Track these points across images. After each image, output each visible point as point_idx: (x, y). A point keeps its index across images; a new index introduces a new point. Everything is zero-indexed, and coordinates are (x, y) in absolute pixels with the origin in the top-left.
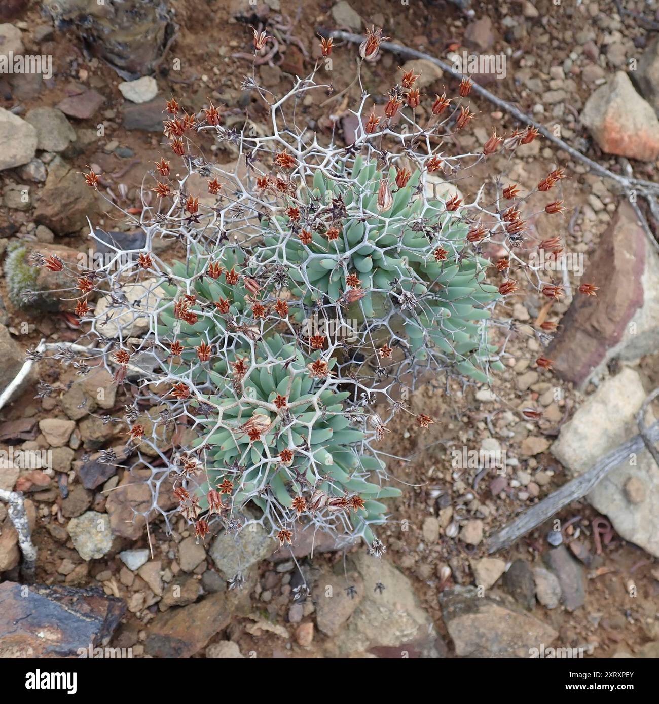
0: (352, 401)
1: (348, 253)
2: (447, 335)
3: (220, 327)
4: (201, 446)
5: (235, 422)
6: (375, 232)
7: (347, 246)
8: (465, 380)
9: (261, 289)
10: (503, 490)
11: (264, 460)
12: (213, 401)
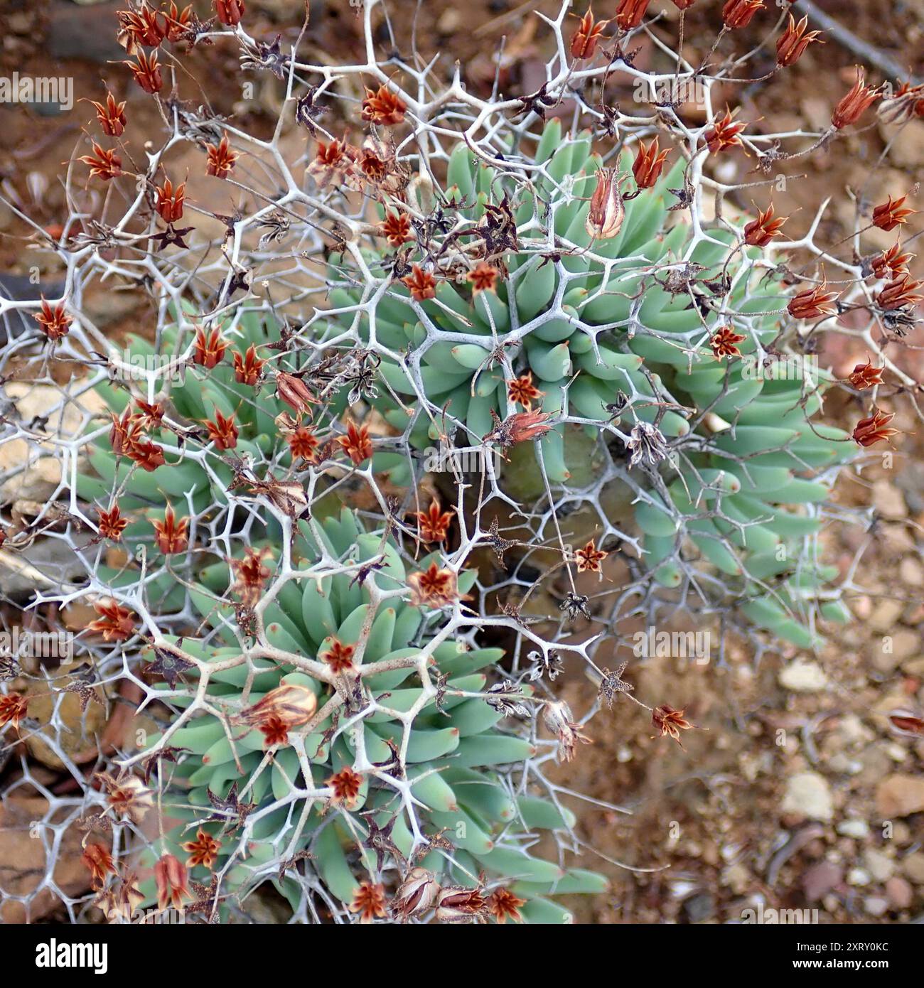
0: (508, 670)
1: (516, 334)
2: (730, 533)
3: (220, 485)
4: (152, 751)
5: (238, 703)
6: (578, 291)
7: (515, 320)
8: (760, 639)
9: (312, 399)
10: (832, 891)
11: (300, 793)
12: (190, 650)
